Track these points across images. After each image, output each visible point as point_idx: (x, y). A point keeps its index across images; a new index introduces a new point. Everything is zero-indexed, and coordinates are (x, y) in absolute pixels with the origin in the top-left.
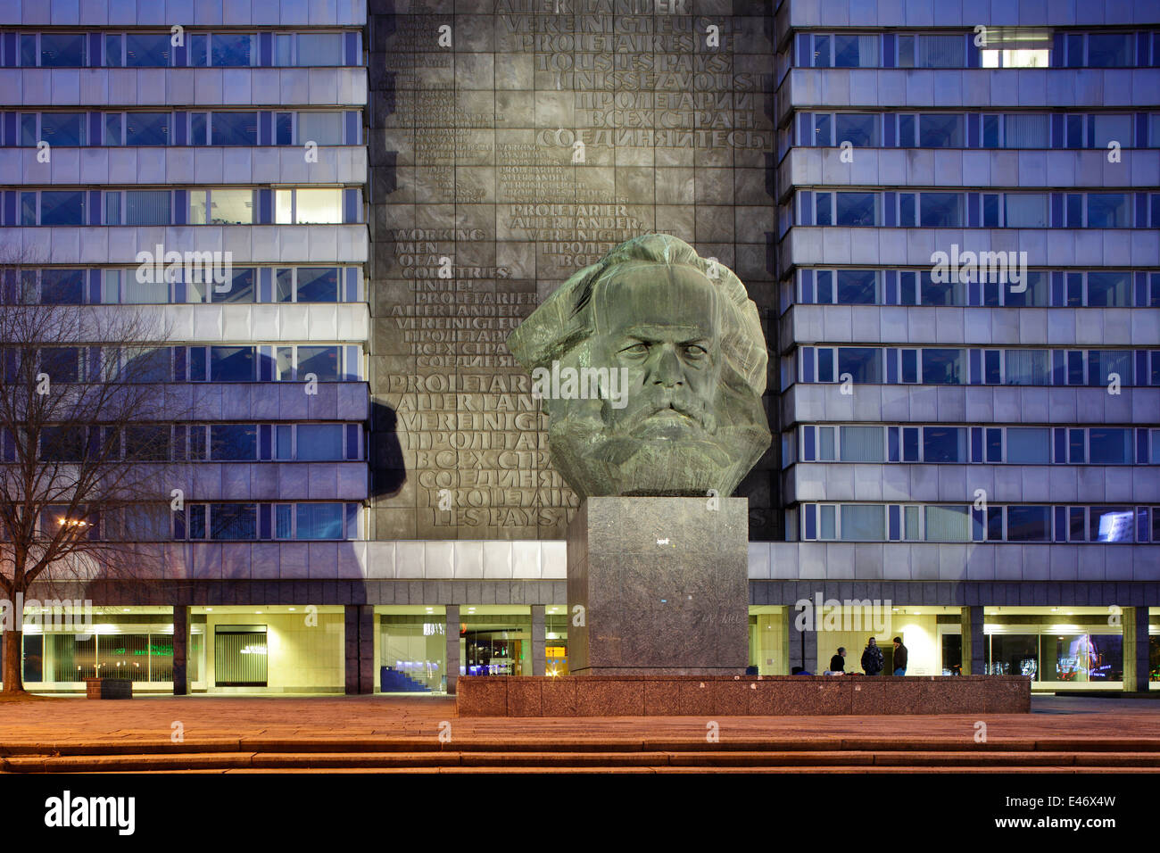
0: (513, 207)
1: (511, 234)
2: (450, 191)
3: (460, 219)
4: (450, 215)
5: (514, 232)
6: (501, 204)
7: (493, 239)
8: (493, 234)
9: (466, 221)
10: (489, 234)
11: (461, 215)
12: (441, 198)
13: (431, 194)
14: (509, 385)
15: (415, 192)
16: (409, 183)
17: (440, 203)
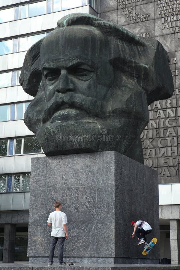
0: (163, 19)
1: (162, 32)
2: (134, 17)
3: (138, 30)
4: (133, 29)
5: (163, 31)
6: (157, 19)
7: (154, 36)
8: (153, 34)
9: (140, 30)
10: (152, 34)
11: (138, 28)
12: (129, 22)
13: (125, 20)
14: (161, 105)
15: (117, 21)
16: (115, 17)
17: (129, 24)
